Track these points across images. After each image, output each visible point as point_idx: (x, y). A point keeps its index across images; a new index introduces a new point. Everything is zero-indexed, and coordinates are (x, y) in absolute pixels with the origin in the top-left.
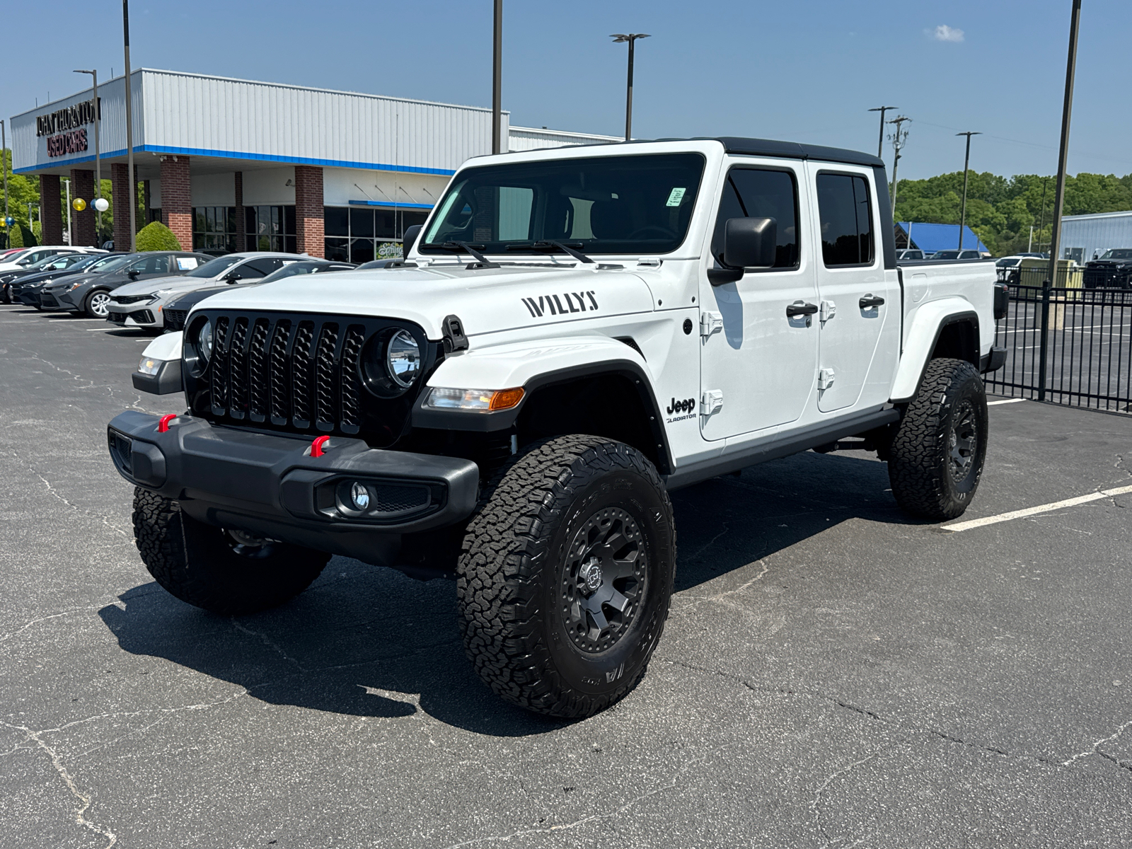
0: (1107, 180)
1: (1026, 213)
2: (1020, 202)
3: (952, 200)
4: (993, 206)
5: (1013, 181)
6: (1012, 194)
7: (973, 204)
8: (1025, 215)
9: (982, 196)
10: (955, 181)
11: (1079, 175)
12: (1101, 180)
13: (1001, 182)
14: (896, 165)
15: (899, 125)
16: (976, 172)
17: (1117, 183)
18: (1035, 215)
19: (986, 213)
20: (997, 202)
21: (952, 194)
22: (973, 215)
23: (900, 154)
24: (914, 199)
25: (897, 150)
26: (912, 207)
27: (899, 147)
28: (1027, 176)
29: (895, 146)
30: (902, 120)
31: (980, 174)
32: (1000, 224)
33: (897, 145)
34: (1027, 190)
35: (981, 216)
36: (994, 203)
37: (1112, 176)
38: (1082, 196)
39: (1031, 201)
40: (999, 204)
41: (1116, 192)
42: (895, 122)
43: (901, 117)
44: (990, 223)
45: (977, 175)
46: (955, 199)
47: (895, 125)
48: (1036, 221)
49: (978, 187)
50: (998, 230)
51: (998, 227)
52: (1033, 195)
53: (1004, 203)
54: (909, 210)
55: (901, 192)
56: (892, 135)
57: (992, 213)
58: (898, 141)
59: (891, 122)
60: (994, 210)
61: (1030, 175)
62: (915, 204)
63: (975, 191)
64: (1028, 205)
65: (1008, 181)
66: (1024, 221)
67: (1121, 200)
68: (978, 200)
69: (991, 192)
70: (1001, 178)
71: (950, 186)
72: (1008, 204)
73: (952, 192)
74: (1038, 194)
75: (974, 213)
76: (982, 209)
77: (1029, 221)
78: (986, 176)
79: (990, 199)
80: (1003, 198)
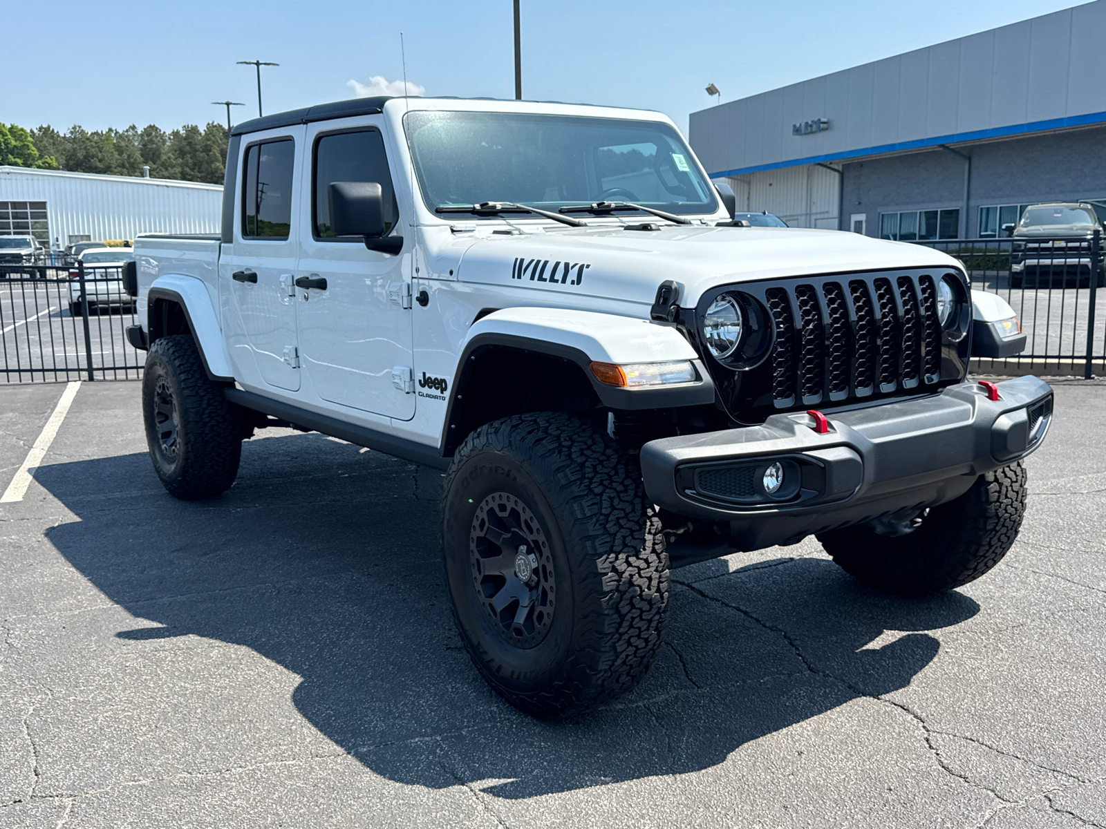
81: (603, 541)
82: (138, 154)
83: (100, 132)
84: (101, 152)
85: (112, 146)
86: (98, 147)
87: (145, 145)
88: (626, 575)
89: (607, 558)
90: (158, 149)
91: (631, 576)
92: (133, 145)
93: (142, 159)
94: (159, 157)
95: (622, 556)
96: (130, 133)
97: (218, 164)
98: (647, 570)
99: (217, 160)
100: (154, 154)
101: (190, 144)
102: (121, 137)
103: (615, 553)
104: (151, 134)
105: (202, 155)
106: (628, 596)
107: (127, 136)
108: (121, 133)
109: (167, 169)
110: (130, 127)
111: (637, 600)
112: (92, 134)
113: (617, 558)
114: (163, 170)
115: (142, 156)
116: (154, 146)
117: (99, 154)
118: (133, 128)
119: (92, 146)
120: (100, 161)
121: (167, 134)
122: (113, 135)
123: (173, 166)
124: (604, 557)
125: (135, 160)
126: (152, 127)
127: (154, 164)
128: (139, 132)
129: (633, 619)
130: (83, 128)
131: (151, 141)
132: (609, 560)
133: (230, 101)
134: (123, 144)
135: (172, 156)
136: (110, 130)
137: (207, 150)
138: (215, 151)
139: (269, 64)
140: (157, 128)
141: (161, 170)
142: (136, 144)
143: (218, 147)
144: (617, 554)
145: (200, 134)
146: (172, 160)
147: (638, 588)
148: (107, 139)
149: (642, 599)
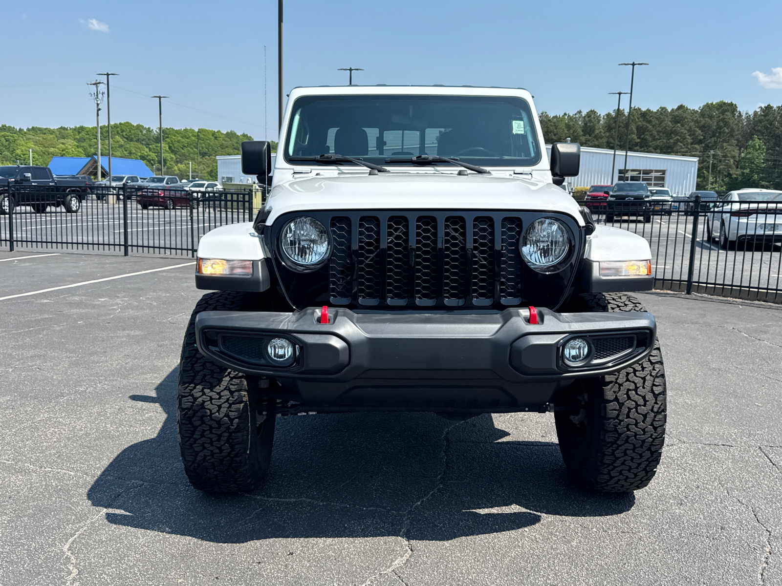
0: (217, 134)
1: (169, 153)
2: (164, 146)
3: (118, 142)
4: (147, 147)
5: (158, 131)
6: (158, 140)
7: (132, 145)
8: (168, 155)
9: (138, 140)
10: (118, 129)
11: (199, 129)
12: (213, 134)
13: (150, 131)
14: (98, 115)
15: (97, 87)
16: (133, 124)
17: (223, 136)
18: (175, 154)
19: (142, 152)
20: (149, 145)
21: (118, 138)
22: (134, 153)
23: (100, 107)
24: (90, 140)
25: (98, 105)
26: (90, 146)
27: (99, 102)
28: (167, 128)
29: (96, 102)
30: (99, 83)
31: (135, 125)
32: (153, 160)
33: (97, 101)
34: (168, 137)
35: (139, 154)
36: (147, 145)
37: (219, 132)
38: (204, 143)
39: (171, 145)
40: (150, 146)
41: (223, 142)
42: (94, 84)
43: (98, 81)
44: (146, 159)
45: (134, 126)
46: (120, 141)
47: (95, 86)
48: (176, 159)
49: (134, 134)
50: (152, 164)
51: (152, 162)
52: (172, 141)
53: (154, 146)
54: (88, 147)
55: (80, 135)
56: (93, 93)
57: (147, 152)
58: (97, 98)
59: (91, 84)
60: (147, 150)
61: (169, 127)
62: (92, 143)
63: (133, 137)
64: (170, 148)
65: (154, 131)
66: (169, 158)
67: (227, 147)
68: (136, 143)
69: (144, 137)
70: (149, 128)
71: (116, 132)
72: (156, 147)
73: (117, 137)
74: (175, 141)
75: (134, 152)
76: (139, 148)
77: (172, 158)
78: (139, 127)
79: (144, 142)
80: (152, 142)
81: (188, 375)
82: (580, 130)
83: (558, 116)
84: (556, 129)
85: (564, 125)
86: (555, 125)
87: (586, 124)
88: (200, 400)
89: (188, 386)
90: (594, 126)
91: (204, 402)
92: (578, 124)
93: (582, 133)
94: (594, 132)
95: (199, 387)
96: (577, 116)
97: (633, 136)
98: (218, 400)
99: (633, 133)
100: (591, 130)
101: (615, 122)
102: (570, 118)
103: (194, 384)
104: (591, 116)
105: (622, 130)
106: (199, 414)
107: (574, 118)
108: (571, 115)
109: (597, 140)
110: (578, 112)
111: (206, 419)
112: (553, 117)
113: (195, 388)
114: (595, 140)
115: (583, 131)
116: (592, 124)
117: (555, 130)
118: (580, 112)
119: (551, 125)
120: (555, 135)
121: (602, 116)
122: (566, 117)
123: (602, 138)
124: (186, 385)
125: (578, 134)
126: (593, 112)
127: (590, 136)
128: (583, 115)
129: (204, 431)
130: (548, 113)
131: (590, 121)
132: (189, 388)
133: (621, 92)
134: (571, 123)
135: (602, 131)
136: (565, 114)
137: (627, 126)
138: (632, 126)
139: (641, 64)
140: (595, 112)
141: (593, 141)
142: (580, 123)
143: (635, 124)
144: (196, 385)
145: (624, 115)
146: (602, 134)
147: (208, 411)
148: (562, 121)
149: (211, 419)
